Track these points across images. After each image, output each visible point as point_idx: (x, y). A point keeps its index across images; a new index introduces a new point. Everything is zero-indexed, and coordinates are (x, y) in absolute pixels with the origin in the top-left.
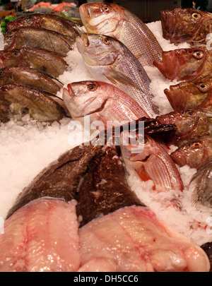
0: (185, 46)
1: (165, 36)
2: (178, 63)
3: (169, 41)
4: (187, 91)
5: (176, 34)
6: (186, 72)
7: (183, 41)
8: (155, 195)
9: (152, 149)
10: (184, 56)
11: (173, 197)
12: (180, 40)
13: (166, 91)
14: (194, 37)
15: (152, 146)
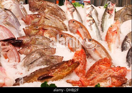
0: (36, 13)
1: (30, 10)
2: (31, 19)
3: (31, 11)
4: (31, 29)
5: (34, 9)
6: (34, 22)
7: (36, 12)
8: (8, 63)
9: (10, 48)
10: (33, 17)
11: (14, 64)
12: (35, 11)
13: (24, 29)
14: (40, 10)
15: (10, 47)
